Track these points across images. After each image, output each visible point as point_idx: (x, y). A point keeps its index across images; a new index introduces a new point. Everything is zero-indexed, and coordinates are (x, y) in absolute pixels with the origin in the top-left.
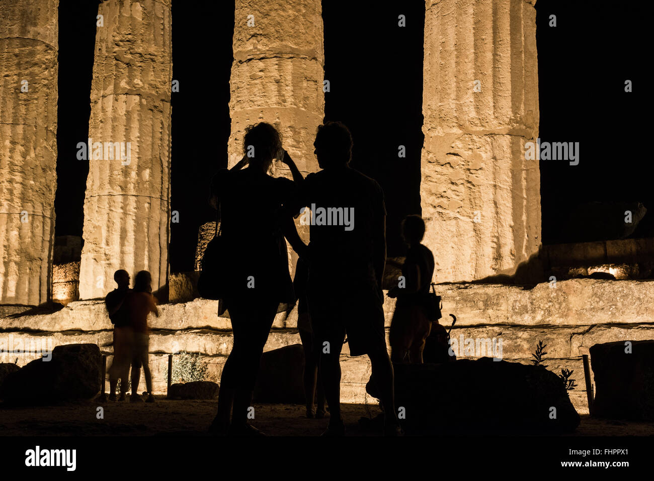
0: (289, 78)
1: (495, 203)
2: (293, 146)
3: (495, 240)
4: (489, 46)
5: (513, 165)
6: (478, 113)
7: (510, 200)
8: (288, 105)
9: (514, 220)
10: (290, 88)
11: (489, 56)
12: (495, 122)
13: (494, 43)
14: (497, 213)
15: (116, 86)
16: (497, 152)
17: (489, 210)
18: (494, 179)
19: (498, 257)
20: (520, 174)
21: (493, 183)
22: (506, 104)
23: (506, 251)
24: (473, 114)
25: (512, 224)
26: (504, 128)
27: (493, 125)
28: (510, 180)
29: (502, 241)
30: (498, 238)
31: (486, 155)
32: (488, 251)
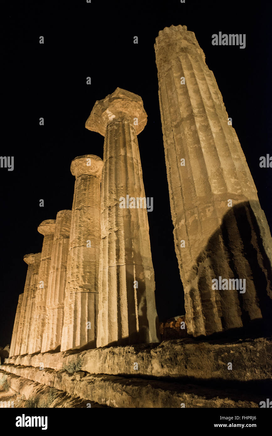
0: (44, 293)
1: (52, 328)
2: (44, 311)
3: (51, 339)
4: (54, 285)
5: (58, 317)
6: (51, 303)
7: (56, 327)
8: (43, 300)
9: (57, 333)
10: (44, 296)
11: (54, 288)
12: (54, 305)
13: (56, 284)
14: (53, 331)
15: (31, 296)
16: (54, 314)
17: (51, 330)
18: (53, 322)
19: (52, 344)
20: (60, 319)
21: (52, 323)
22: (57, 300)
23: (54, 342)
24: (50, 304)
25: (56, 334)
26: (57, 307)
27: (54, 306)
28: (56, 321)
29: (53, 339)
30: (52, 339)
31: (52, 315)
32: (49, 343)
